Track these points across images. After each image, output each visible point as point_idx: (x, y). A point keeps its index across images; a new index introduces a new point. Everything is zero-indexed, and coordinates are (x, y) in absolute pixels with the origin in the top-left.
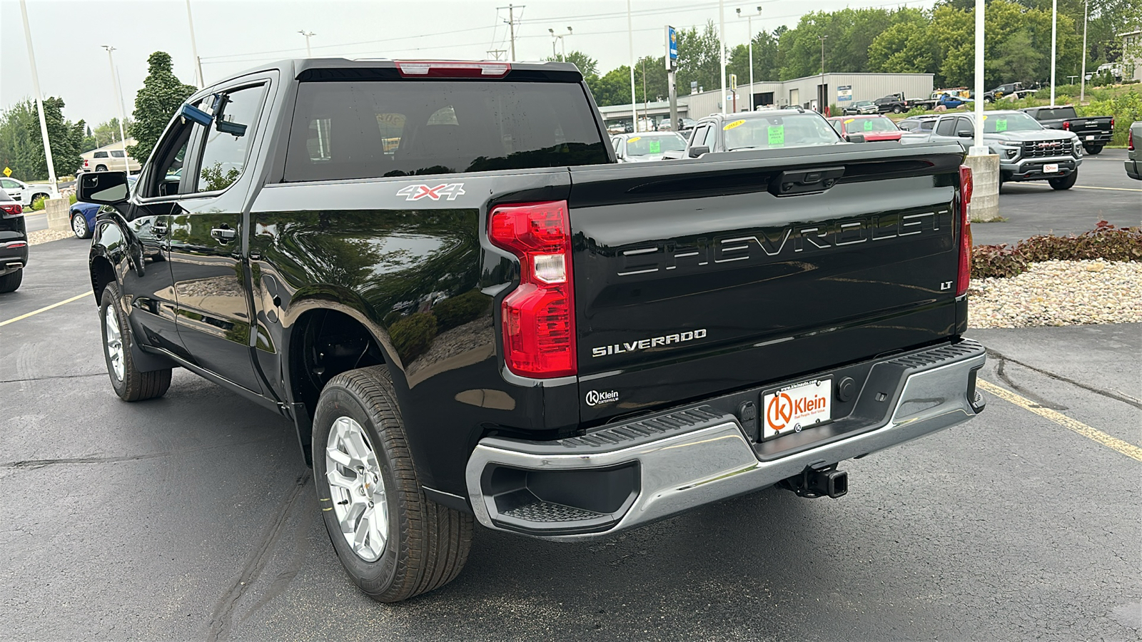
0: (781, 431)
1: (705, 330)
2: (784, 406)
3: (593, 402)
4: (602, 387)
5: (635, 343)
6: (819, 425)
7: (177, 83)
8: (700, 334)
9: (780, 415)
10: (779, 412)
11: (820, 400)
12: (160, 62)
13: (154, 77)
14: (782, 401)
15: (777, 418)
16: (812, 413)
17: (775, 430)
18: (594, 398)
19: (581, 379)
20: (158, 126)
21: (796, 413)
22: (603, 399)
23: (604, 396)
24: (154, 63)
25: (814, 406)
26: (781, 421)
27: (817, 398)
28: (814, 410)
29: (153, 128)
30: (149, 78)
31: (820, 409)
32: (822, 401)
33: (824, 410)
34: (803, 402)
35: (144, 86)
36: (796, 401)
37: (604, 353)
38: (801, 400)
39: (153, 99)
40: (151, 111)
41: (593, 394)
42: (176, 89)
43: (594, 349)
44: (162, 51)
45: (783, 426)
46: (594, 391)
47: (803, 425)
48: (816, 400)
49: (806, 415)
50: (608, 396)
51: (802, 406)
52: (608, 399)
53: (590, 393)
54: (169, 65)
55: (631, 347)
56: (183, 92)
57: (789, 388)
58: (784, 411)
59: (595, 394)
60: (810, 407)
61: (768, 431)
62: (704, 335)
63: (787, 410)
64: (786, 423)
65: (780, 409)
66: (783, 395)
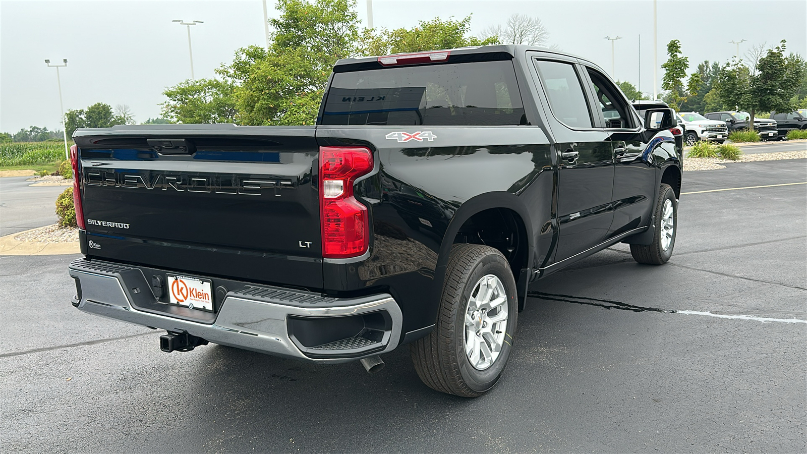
0: (181, 303)
1: (129, 225)
2: (182, 288)
3: (91, 246)
5: (101, 222)
6: (205, 310)
8: (126, 226)
9: (180, 292)
10: (180, 291)
14: (181, 285)
16: (201, 301)
17: (177, 301)
18: (92, 244)
21: (190, 296)
23: (96, 245)
26: (181, 297)
31: (205, 300)
32: (207, 295)
33: (208, 302)
34: (194, 290)
36: (190, 288)
37: (91, 223)
38: (193, 289)
43: (88, 220)
45: (182, 301)
47: (194, 306)
48: (203, 294)
49: (196, 300)
51: (194, 292)
53: (90, 241)
55: (100, 224)
57: (183, 277)
58: (183, 291)
59: (92, 242)
60: (200, 297)
61: (173, 300)
62: (128, 227)
63: (184, 291)
64: (184, 300)
65: (180, 289)
66: (181, 281)
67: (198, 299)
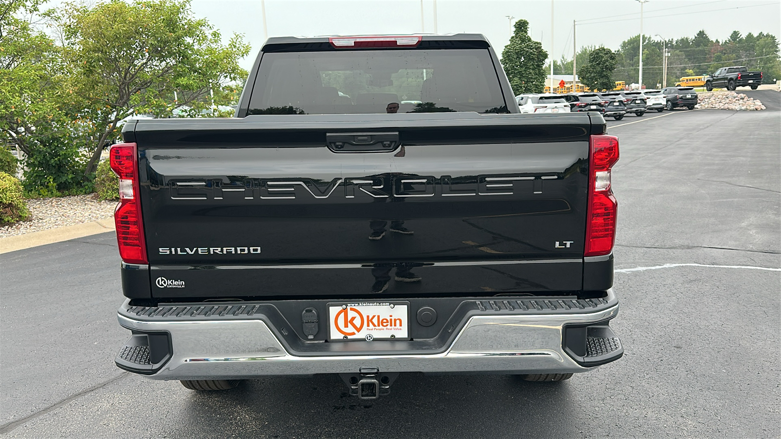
0: (349, 337)
1: (260, 248)
2: (353, 318)
3: (162, 285)
4: (170, 276)
5: (195, 249)
6: (393, 340)
7: (530, 40)
8: (254, 250)
9: (349, 324)
10: (349, 322)
11: (395, 320)
12: (521, 26)
13: (516, 36)
15: (346, 326)
16: (387, 329)
17: (343, 335)
18: (162, 283)
19: (152, 268)
20: (512, 69)
21: (368, 326)
22: (170, 285)
23: (172, 282)
24: (517, 27)
25: (389, 324)
26: (350, 329)
27: (393, 318)
28: (389, 327)
29: (509, 70)
30: (513, 37)
31: (396, 327)
32: (398, 321)
33: (400, 329)
34: (376, 318)
35: (509, 43)
36: (368, 316)
37: (168, 252)
38: (374, 316)
39: (511, 52)
40: (509, 59)
41: (162, 280)
42: (528, 44)
43: (160, 249)
44: (523, 19)
45: (354, 334)
46: (163, 278)
47: (375, 336)
48: (391, 320)
49: (380, 330)
50: (176, 283)
51: (375, 321)
52: (175, 285)
53: (160, 278)
54: (527, 28)
55: (192, 252)
56: (532, 46)
57: (357, 305)
58: (354, 322)
59: (164, 280)
60: (385, 324)
61: (335, 335)
62: (259, 251)
63: (357, 322)
64: (356, 332)
65: (349, 319)
66: (351, 309)
67: (381, 327)
